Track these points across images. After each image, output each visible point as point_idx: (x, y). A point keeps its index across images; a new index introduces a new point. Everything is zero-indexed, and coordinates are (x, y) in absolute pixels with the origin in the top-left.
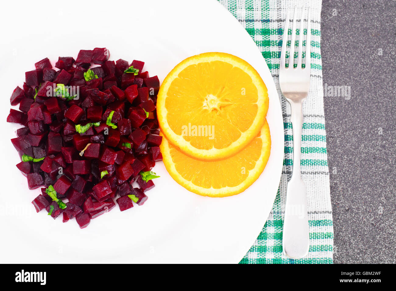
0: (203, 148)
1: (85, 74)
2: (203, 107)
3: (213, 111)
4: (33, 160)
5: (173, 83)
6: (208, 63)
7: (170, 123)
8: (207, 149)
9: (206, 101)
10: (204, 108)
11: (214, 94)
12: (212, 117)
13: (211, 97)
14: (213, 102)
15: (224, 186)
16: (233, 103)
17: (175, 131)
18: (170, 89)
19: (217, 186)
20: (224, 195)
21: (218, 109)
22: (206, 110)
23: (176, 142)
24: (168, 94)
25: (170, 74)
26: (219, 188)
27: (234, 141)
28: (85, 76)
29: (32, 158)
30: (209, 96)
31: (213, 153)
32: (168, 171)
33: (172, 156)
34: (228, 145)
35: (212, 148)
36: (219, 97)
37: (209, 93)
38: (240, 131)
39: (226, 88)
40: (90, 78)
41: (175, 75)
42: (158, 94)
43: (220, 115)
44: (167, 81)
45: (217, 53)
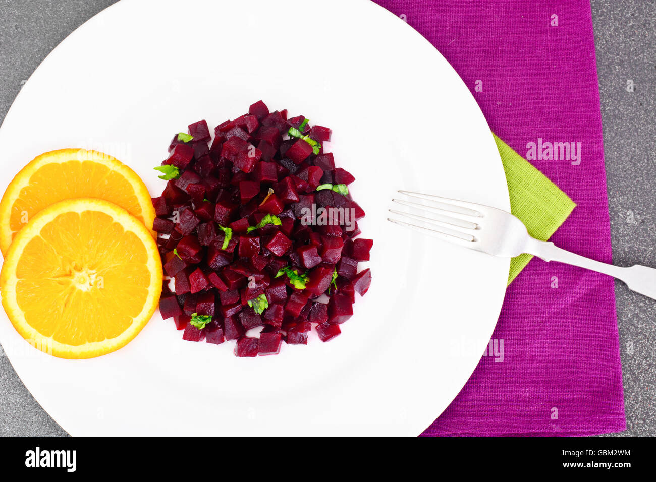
0: (94, 213)
1: (267, 306)
2: (96, 273)
3: (82, 269)
4: (333, 188)
5: (140, 309)
6: (90, 341)
7: (143, 248)
8: (88, 212)
9: (92, 283)
10: (94, 271)
11: (80, 293)
12: (82, 257)
13: (84, 288)
14: (82, 280)
15: (64, 165)
16: (53, 279)
17: (136, 237)
18: (144, 300)
19: (74, 164)
20: (64, 152)
21: (74, 271)
22: (92, 268)
23: (133, 221)
24: (147, 293)
25: (145, 324)
26: (71, 162)
27: (51, 223)
28: (266, 302)
29: (333, 190)
30: (88, 289)
31: (81, 207)
32: (143, 183)
33: (138, 204)
34: (58, 217)
35: (83, 213)
36: (73, 289)
37: (87, 294)
38: (42, 238)
39: (63, 303)
40: (259, 299)
41: (137, 321)
42: (162, 293)
43: (70, 262)
44: (149, 312)
45: (76, 358)
